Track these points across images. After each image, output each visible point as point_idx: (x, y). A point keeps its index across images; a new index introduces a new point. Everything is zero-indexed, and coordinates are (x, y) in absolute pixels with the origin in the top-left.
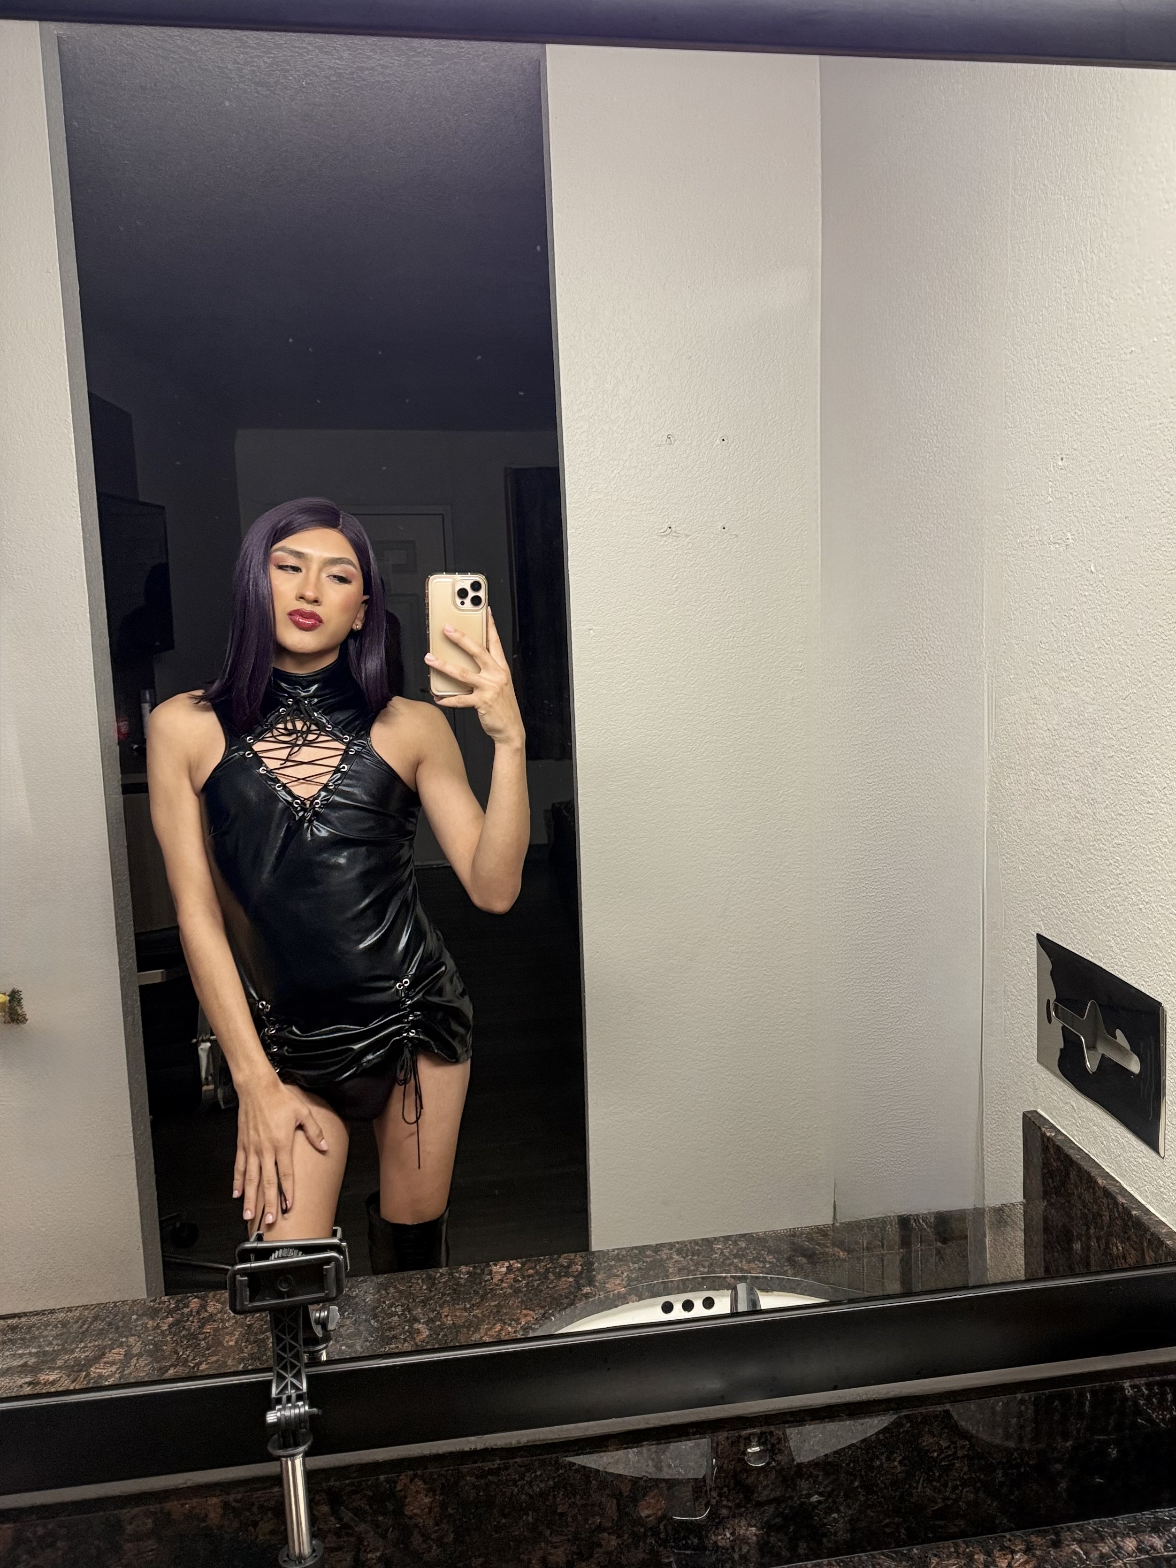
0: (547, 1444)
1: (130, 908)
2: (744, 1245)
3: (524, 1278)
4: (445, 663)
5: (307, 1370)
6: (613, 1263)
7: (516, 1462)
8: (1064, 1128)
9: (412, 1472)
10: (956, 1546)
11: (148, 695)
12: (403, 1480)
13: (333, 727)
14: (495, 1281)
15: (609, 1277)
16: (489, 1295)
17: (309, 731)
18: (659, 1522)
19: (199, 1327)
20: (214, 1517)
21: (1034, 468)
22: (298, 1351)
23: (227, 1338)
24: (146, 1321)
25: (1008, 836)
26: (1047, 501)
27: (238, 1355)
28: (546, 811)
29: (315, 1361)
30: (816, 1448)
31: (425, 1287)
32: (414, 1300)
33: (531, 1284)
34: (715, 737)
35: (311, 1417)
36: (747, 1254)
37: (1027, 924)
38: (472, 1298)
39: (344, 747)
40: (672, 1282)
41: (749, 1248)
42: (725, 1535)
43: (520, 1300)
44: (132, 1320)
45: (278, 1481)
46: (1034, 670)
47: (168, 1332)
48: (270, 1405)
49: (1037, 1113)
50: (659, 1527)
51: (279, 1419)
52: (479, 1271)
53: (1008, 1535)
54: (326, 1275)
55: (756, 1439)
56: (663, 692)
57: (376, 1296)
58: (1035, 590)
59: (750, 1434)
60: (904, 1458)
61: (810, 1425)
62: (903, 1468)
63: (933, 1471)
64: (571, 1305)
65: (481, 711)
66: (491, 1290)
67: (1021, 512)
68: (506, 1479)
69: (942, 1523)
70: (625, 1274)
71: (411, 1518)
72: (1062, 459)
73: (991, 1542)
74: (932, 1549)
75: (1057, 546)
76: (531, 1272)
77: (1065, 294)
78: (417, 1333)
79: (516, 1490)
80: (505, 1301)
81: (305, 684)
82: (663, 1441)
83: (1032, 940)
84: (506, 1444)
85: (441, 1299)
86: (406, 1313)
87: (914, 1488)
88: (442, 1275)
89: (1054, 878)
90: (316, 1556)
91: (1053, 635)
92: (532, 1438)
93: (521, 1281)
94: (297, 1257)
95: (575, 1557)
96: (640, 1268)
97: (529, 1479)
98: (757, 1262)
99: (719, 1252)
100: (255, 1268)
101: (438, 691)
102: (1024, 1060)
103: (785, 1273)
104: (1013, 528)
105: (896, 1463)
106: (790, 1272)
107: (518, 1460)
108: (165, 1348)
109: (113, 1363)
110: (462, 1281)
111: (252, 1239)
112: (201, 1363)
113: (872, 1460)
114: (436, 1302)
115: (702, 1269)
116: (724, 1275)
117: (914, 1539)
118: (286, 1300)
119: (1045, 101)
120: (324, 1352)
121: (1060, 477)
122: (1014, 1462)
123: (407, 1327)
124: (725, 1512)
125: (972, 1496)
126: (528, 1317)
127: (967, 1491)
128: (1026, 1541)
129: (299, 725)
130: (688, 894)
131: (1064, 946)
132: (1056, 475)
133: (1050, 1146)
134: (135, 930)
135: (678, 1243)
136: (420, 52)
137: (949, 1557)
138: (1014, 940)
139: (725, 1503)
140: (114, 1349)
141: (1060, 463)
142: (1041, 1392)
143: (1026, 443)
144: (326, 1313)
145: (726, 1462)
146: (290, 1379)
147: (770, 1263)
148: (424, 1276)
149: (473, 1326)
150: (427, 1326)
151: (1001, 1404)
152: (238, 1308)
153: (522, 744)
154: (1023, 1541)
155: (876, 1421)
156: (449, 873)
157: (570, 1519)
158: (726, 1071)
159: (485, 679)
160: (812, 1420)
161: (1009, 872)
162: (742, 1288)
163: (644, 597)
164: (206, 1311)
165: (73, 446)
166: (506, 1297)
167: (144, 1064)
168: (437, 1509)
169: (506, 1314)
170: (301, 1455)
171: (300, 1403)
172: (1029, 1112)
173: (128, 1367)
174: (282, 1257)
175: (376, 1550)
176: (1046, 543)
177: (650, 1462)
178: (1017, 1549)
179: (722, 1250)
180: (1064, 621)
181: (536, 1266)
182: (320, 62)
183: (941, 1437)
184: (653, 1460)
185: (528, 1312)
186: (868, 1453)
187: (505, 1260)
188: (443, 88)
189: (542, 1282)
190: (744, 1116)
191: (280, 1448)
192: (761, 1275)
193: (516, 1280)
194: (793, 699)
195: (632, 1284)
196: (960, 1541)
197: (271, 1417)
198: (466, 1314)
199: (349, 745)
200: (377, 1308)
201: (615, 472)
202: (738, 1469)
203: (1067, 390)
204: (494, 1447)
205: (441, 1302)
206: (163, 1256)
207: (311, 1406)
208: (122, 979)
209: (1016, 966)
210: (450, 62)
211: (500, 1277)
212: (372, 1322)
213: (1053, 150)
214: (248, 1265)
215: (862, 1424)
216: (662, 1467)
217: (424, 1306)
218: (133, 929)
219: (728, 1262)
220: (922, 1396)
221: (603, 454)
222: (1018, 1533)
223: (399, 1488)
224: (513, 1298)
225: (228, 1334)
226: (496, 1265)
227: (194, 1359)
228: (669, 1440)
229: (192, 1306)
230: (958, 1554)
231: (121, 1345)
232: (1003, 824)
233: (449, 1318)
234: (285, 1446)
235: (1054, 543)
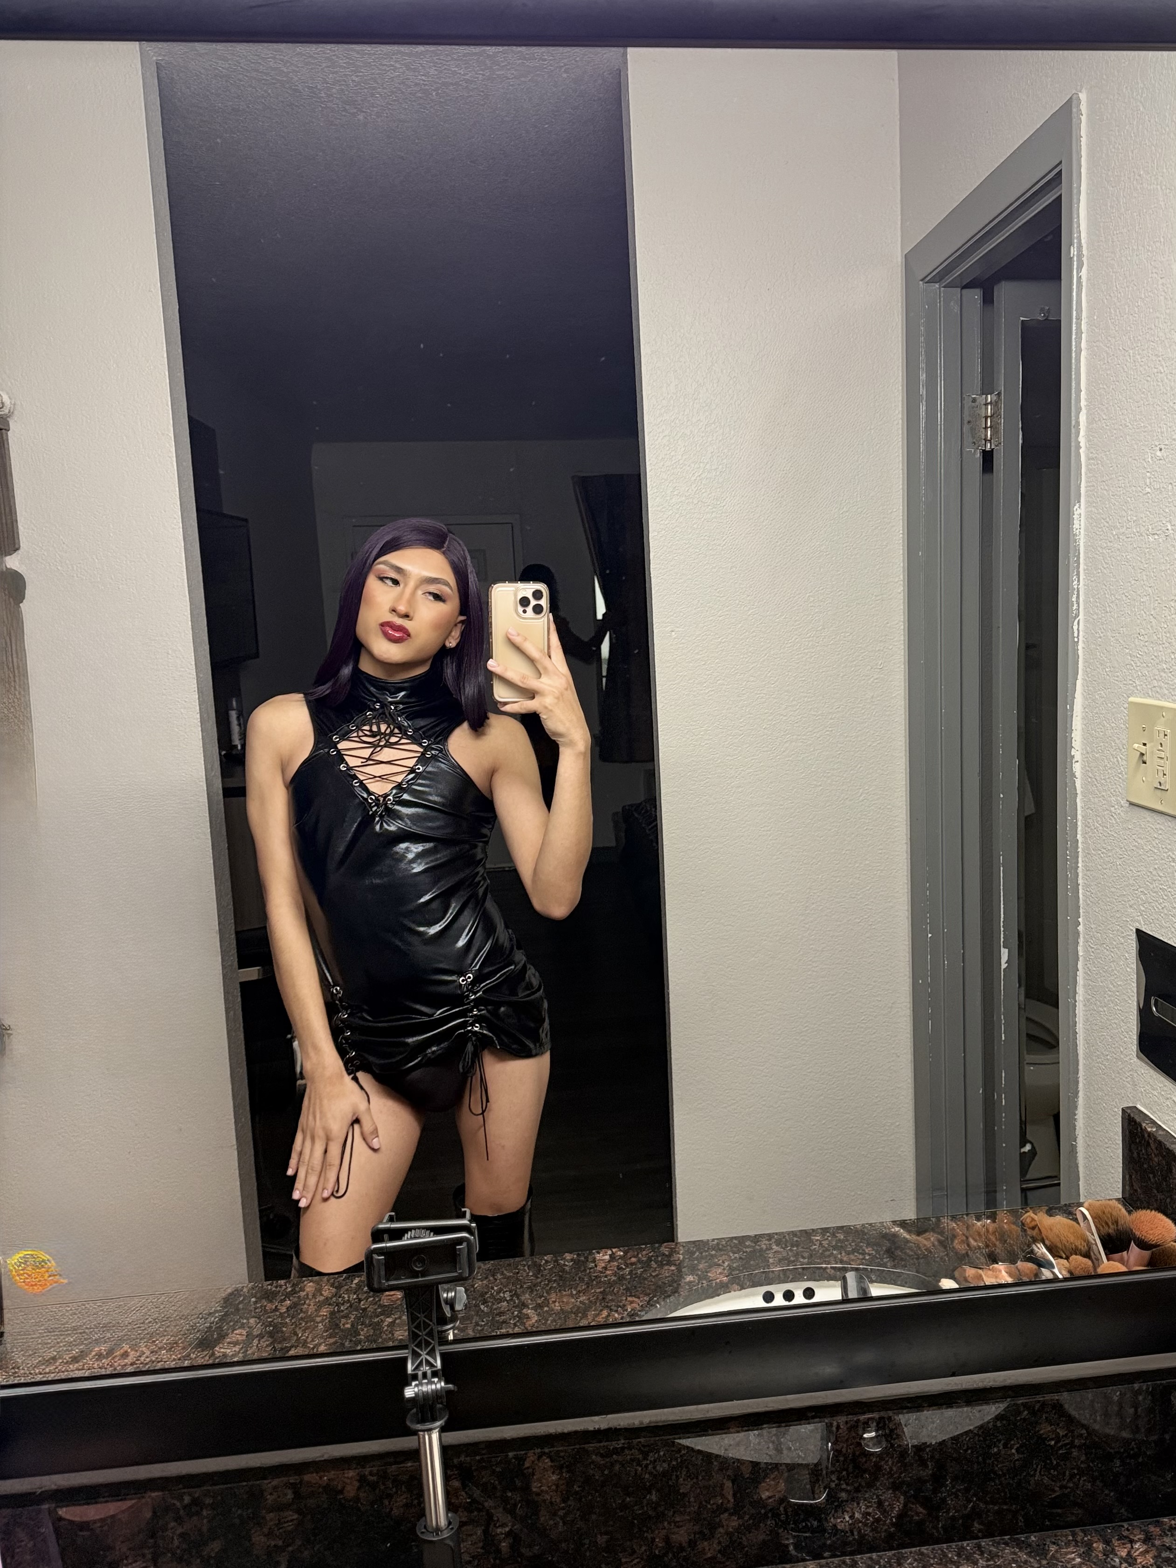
0: (669, 1425)
1: (231, 907)
2: (842, 1237)
3: (627, 1266)
4: (506, 670)
5: (442, 1348)
6: (713, 1252)
7: (640, 1442)
8: (1164, 1123)
9: (539, 1450)
10: (1074, 1534)
11: (234, 703)
12: (531, 1456)
13: (414, 732)
14: (599, 1268)
15: (710, 1267)
16: (594, 1282)
17: (392, 734)
18: (780, 1504)
19: (316, 1310)
20: (351, 1491)
21: (1130, 459)
22: (432, 1329)
23: (343, 1321)
24: (265, 1304)
25: (1103, 830)
26: (1144, 492)
27: (354, 1337)
28: (617, 813)
29: (444, 1341)
30: (934, 1434)
31: (531, 1274)
32: (522, 1287)
33: (634, 1272)
34: (795, 737)
35: (449, 1392)
36: (846, 1245)
37: (1124, 919)
38: (578, 1284)
39: (422, 750)
40: (773, 1272)
41: (847, 1240)
42: (844, 1518)
43: (624, 1287)
44: (252, 1303)
45: (415, 1455)
46: (1132, 662)
47: (286, 1315)
48: (406, 1380)
49: (1137, 1109)
50: (778, 1509)
51: (417, 1394)
52: (582, 1258)
53: (1126, 1525)
54: (459, 1255)
55: (875, 1424)
56: (744, 692)
57: (485, 1282)
58: (1133, 582)
59: (869, 1419)
60: (1021, 1446)
61: (928, 1411)
62: (1021, 1456)
63: (1050, 1459)
64: (675, 1292)
65: (543, 716)
66: (596, 1277)
67: (1117, 504)
68: (631, 1459)
69: (1059, 1511)
70: (726, 1264)
71: (538, 1494)
72: (1161, 450)
73: (1109, 1531)
74: (1049, 1537)
75: (1156, 537)
76: (634, 1260)
77: (1163, 284)
78: (527, 1318)
79: (640, 1469)
80: (610, 1288)
81: (393, 690)
82: (783, 1425)
83: (1131, 935)
84: (629, 1425)
85: (547, 1285)
86: (514, 1298)
87: (1032, 1476)
88: (547, 1262)
89: (1154, 873)
90: (452, 1529)
91: (1151, 627)
92: (654, 1419)
93: (625, 1269)
94: (429, 1237)
95: (697, 1536)
96: (740, 1258)
97: (652, 1459)
98: (856, 1254)
99: (818, 1243)
100: (390, 1247)
101: (500, 697)
102: (1122, 1056)
103: (885, 1265)
104: (1108, 520)
105: (1013, 1451)
106: (889, 1264)
107: (642, 1440)
108: (284, 1329)
109: (236, 1344)
110: (567, 1268)
111: (385, 1221)
112: (320, 1344)
113: (989, 1447)
114: (543, 1288)
115: (802, 1260)
116: (824, 1266)
117: (1031, 1527)
118: (420, 1279)
119: (1140, 91)
120: (451, 1332)
121: (1159, 468)
122: (1132, 1452)
123: (516, 1313)
124: (843, 1495)
125: (1089, 1486)
126: (634, 1304)
127: (1084, 1480)
128: (1144, 1531)
129: (383, 727)
130: (768, 893)
131: (1166, 940)
132: (1154, 466)
133: (1151, 1141)
134: (235, 928)
135: (776, 1234)
136: (503, 66)
137: (1068, 1544)
138: (1111, 936)
139: (844, 1486)
140: (236, 1330)
141: (1159, 453)
142: (1158, 1382)
143: (1122, 434)
144: (453, 1294)
145: (845, 1446)
146: (424, 1356)
147: (869, 1255)
148: (530, 1263)
149: (580, 1312)
150: (536, 1311)
151: (1118, 1393)
152: (376, 1286)
153: (586, 748)
154: (1141, 1531)
155: (994, 1408)
156: (514, 875)
157: (692, 1499)
158: (809, 1068)
159: (545, 684)
160: (930, 1406)
161: (1105, 866)
162: (851, 1277)
163: (724, 599)
164: (322, 1295)
165: (175, 459)
166: (611, 1284)
167: (244, 1058)
168: (563, 1487)
169: (612, 1300)
170: (437, 1430)
171: (436, 1380)
172: (1128, 1108)
173: (251, 1347)
174: (415, 1238)
175: (503, 1525)
176: (1144, 534)
177: (771, 1445)
178: (1135, 1539)
179: (820, 1241)
180: (1164, 612)
181: (638, 1254)
182: (407, 79)
183: (1058, 1425)
184: (773, 1442)
185: (634, 1299)
186: (985, 1440)
187: (607, 1248)
188: (525, 100)
189: (645, 1271)
190: (827, 1113)
191: (418, 1423)
192: (861, 1266)
193: (619, 1268)
194: (872, 697)
195: (733, 1273)
196: (1077, 1530)
197: (409, 1392)
198: (573, 1300)
199: (426, 749)
200: (486, 1293)
201: (696, 475)
202: (857, 1453)
203: (1166, 380)
204: (618, 1427)
205: (548, 1288)
206: (263, 1246)
207: (446, 1383)
208: (225, 976)
209: (1113, 961)
210: (532, 75)
211: (603, 1265)
212: (482, 1307)
213: (1149, 140)
214: (383, 1245)
215: (980, 1411)
216: (782, 1449)
217: (532, 1292)
218: (233, 928)
219: (827, 1253)
220: (1039, 1385)
221: (684, 457)
222: (1135, 1523)
223: (527, 1465)
224: (618, 1285)
225: (343, 1317)
226: (599, 1253)
227: (313, 1341)
228: (789, 1424)
229: (308, 1290)
230: (1076, 1542)
231: (242, 1326)
232: (1099, 819)
233: (557, 1304)
234: (423, 1421)
235: (1154, 534)
